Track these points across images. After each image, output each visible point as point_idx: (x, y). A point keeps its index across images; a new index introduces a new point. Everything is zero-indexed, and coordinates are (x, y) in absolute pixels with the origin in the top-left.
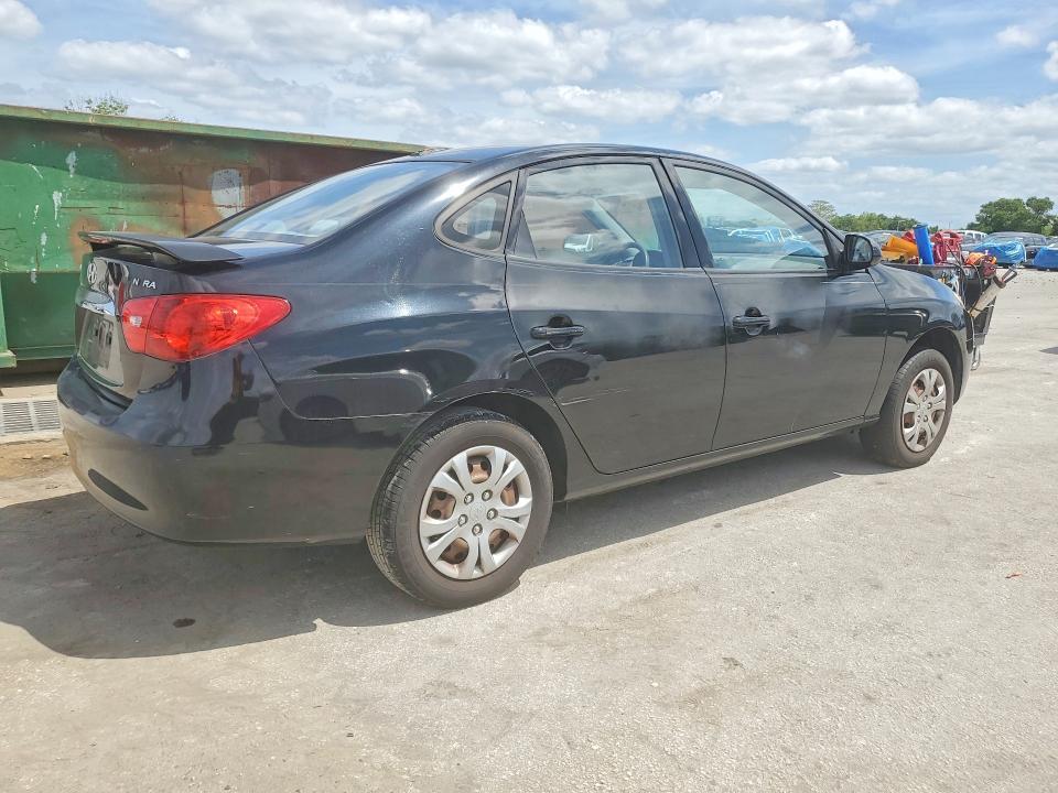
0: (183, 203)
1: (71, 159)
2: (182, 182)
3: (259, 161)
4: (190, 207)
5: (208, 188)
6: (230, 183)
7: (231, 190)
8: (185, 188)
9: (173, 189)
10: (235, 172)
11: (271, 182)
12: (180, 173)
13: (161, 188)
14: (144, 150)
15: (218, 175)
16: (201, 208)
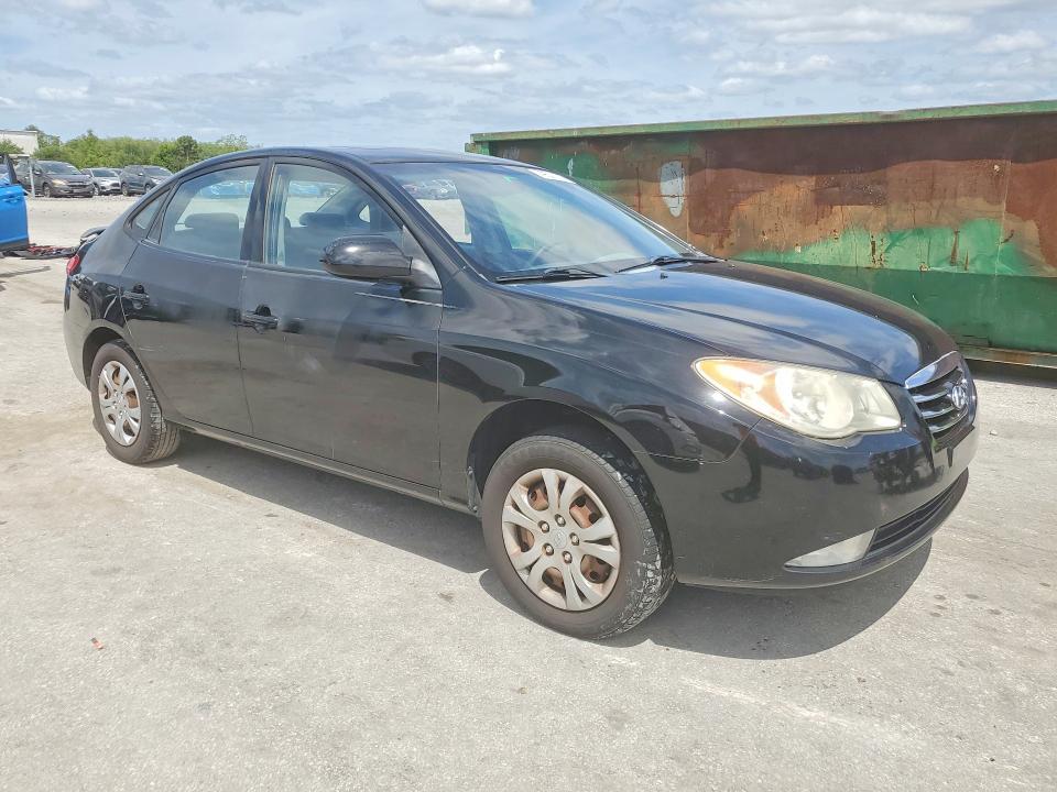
0: (639, 195)
1: (571, 164)
2: (638, 176)
3: (698, 151)
4: (644, 198)
5: (658, 181)
6: (674, 175)
7: (674, 181)
8: (641, 182)
9: (633, 183)
10: (679, 164)
11: (707, 171)
12: (637, 169)
13: (623, 183)
14: (613, 152)
15: (666, 169)
16: (652, 199)
